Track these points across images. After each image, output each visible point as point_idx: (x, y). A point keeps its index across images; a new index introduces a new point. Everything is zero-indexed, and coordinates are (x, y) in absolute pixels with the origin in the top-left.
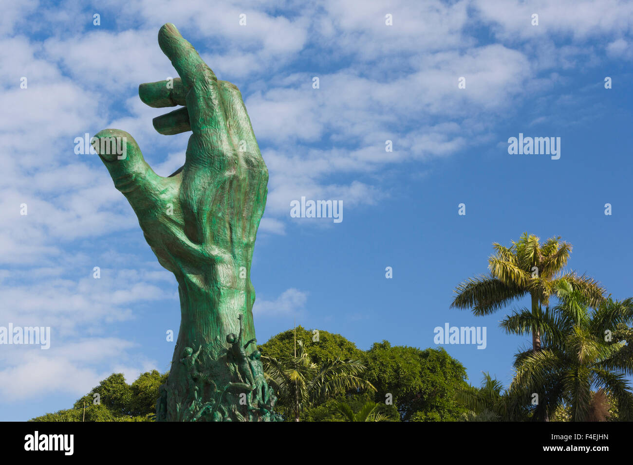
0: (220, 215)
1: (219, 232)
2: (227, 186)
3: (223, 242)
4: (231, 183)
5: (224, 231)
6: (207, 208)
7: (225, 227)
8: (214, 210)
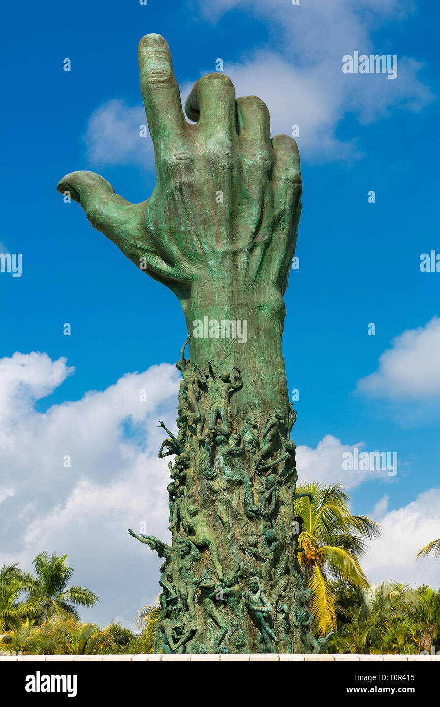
0: (183, 229)
1: (188, 248)
2: (177, 195)
3: (196, 257)
4: (181, 190)
5: (193, 245)
6: (164, 226)
7: (193, 240)
8: (173, 226)
